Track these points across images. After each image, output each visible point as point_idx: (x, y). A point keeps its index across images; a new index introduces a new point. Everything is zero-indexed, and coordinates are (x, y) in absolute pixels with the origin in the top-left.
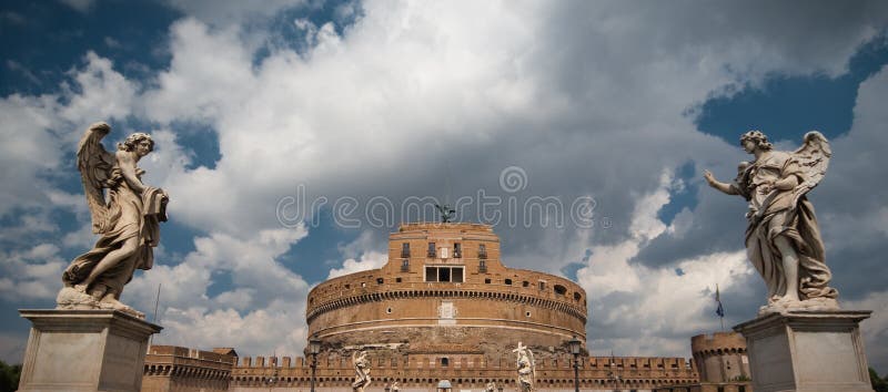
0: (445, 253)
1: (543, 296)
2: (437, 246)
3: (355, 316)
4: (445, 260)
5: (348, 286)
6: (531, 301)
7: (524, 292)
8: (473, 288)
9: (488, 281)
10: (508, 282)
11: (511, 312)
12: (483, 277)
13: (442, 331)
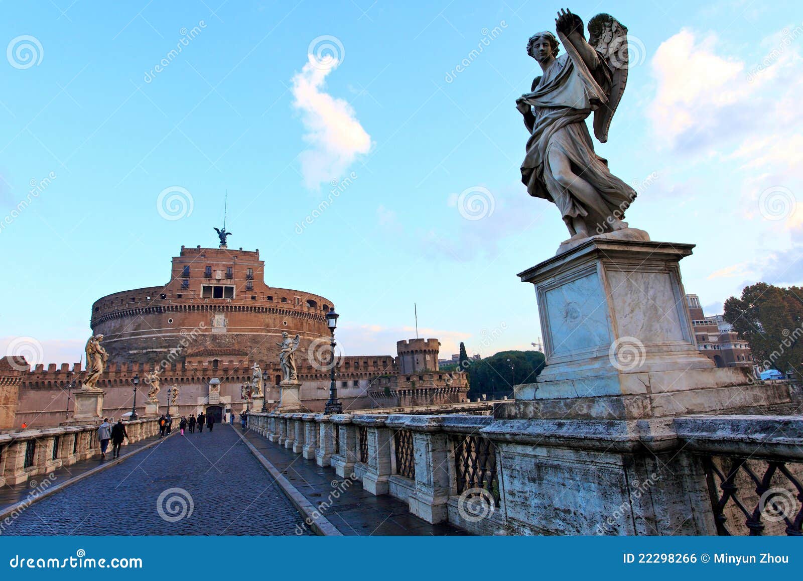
0: (219, 275)
1: (298, 308)
2: (213, 268)
3: (139, 325)
4: (219, 280)
5: (133, 299)
6: (287, 312)
7: (283, 306)
8: (242, 303)
9: (253, 298)
10: (270, 298)
11: (271, 322)
12: (249, 295)
13: (214, 338)
